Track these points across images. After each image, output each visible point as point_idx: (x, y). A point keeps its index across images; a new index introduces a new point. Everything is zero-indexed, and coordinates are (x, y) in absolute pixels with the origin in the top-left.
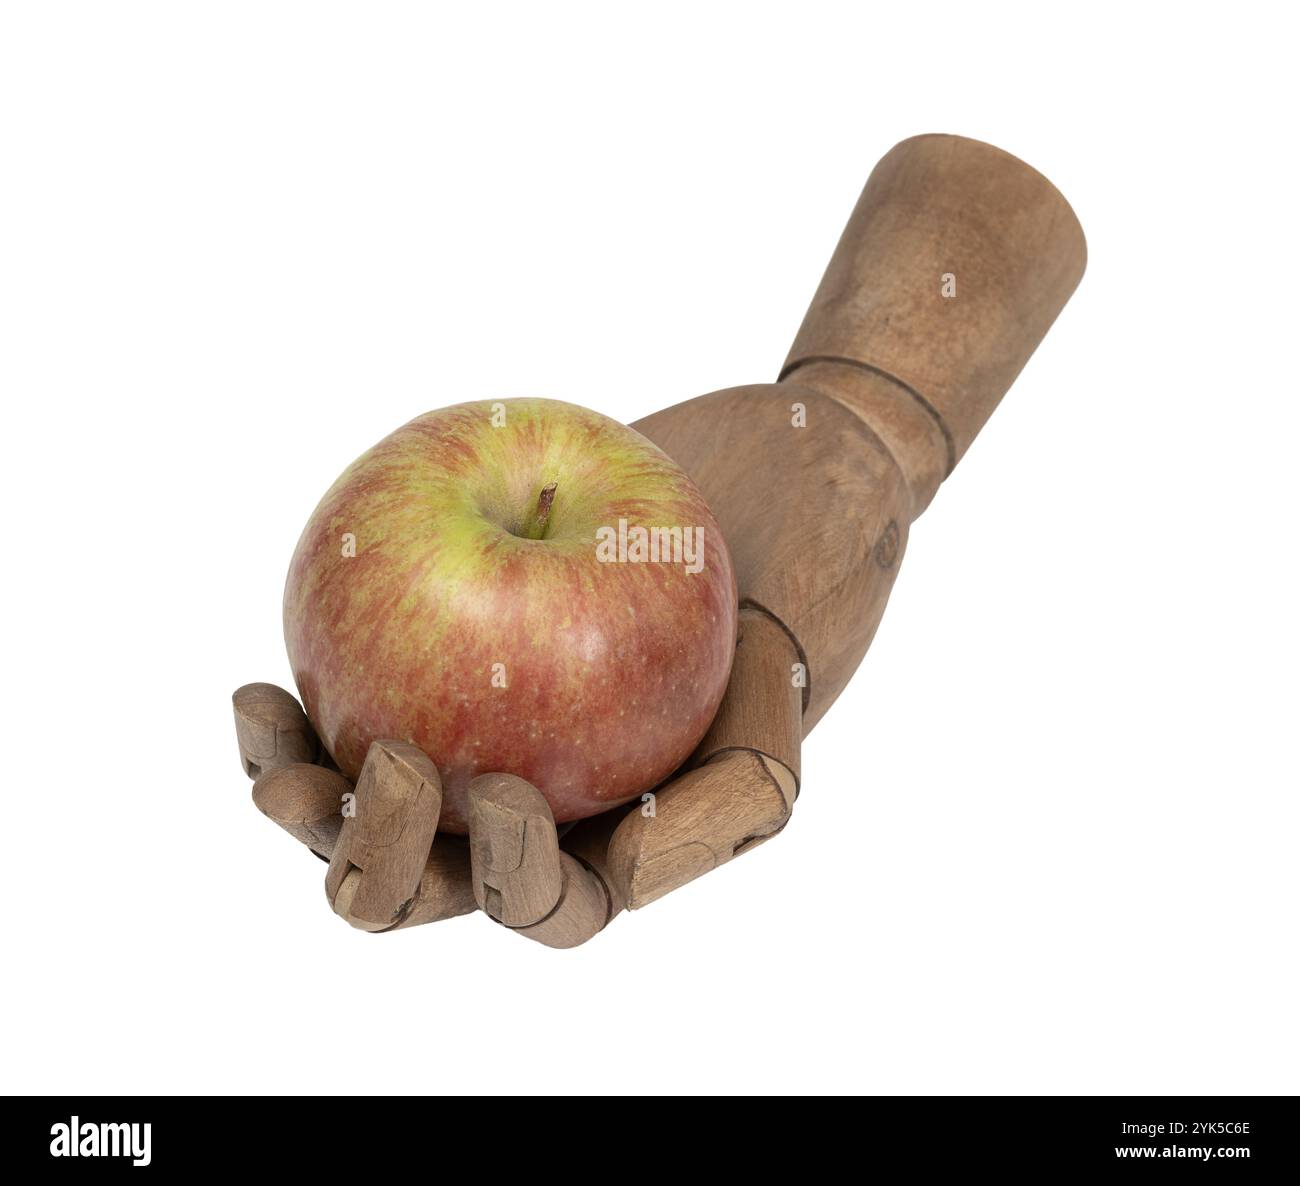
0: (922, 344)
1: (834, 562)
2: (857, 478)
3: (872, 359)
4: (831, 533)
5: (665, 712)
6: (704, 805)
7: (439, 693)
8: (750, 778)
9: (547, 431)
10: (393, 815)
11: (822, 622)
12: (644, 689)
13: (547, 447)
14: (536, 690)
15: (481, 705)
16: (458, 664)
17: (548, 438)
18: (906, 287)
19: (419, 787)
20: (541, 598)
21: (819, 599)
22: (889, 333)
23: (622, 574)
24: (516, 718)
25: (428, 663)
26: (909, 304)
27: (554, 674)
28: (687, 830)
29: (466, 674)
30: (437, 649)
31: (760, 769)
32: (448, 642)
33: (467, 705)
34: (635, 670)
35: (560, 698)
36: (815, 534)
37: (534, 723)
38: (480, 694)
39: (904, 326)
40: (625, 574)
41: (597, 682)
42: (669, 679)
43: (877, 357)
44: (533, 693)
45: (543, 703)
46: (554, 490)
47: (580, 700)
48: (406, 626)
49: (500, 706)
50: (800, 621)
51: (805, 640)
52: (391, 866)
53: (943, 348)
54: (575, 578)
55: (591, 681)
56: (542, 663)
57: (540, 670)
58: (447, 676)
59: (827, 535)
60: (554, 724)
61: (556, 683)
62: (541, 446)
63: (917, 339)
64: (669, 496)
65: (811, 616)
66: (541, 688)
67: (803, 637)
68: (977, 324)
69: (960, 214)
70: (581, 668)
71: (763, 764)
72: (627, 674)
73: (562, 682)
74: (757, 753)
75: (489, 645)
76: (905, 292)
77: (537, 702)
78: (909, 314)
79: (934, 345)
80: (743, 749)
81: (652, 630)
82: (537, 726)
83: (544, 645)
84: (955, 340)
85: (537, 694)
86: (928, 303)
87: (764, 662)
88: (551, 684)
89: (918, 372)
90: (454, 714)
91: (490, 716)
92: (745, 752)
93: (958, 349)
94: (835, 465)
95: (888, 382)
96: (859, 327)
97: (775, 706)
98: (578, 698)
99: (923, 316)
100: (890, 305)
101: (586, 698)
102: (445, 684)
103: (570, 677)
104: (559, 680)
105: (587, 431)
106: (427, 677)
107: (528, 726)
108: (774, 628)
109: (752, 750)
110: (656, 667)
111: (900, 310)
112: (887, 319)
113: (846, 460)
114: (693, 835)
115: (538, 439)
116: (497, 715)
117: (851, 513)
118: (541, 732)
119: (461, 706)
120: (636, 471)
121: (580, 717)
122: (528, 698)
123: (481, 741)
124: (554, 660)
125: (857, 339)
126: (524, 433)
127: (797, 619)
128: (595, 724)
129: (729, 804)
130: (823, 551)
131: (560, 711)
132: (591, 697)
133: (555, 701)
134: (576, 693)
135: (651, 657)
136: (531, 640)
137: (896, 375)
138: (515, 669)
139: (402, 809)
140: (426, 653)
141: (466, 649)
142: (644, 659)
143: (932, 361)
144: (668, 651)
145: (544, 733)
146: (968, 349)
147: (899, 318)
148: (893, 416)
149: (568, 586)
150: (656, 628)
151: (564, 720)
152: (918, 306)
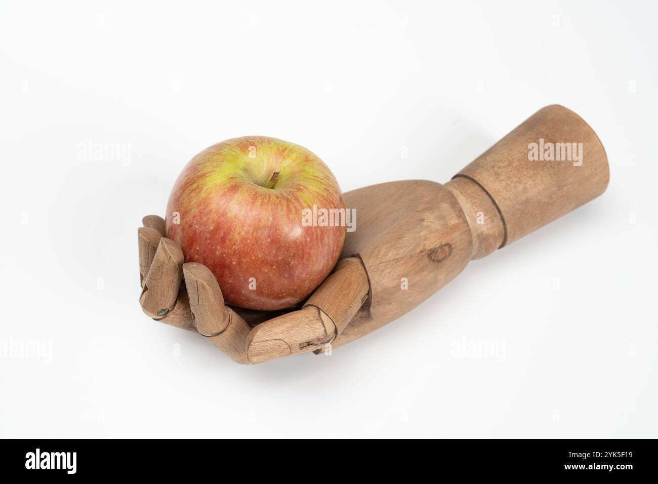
0: (503, 180)
1: (402, 249)
2: (436, 222)
3: (479, 180)
4: (408, 238)
5: (274, 267)
6: (288, 325)
7: (190, 223)
8: (312, 318)
9: (290, 153)
10: (159, 267)
11: (383, 271)
12: (266, 252)
13: (286, 158)
14: (222, 234)
15: (202, 232)
16: (199, 214)
17: (289, 156)
18: (509, 157)
19: (169, 258)
20: (238, 200)
21: (386, 261)
22: (492, 171)
23: (274, 205)
24: (212, 242)
25: (190, 210)
26: (507, 163)
27: (230, 230)
28: (276, 334)
29: (201, 218)
30: (195, 206)
31: (317, 315)
32: (199, 204)
33: (197, 230)
34: (263, 243)
35: (230, 241)
36: (400, 236)
37: (218, 247)
38: (203, 228)
39: (499, 171)
40: (276, 205)
41: (246, 240)
42: (278, 253)
43: (481, 179)
44: (221, 235)
45: (223, 240)
46: (279, 173)
47: (237, 245)
48: (190, 194)
49: (208, 235)
50: (372, 267)
51: (372, 275)
52: (157, 289)
53: (513, 185)
54: (255, 198)
55: (244, 239)
56: (228, 224)
57: (226, 226)
58: (194, 217)
59: (406, 238)
60: (226, 251)
61: (230, 234)
62: (284, 158)
63: (502, 178)
64: (318, 190)
65: (379, 267)
66: (224, 234)
67: (371, 274)
68: (534, 180)
69: (547, 135)
70: (241, 232)
71: (319, 314)
72: (259, 243)
73: (232, 235)
74: (319, 309)
75: (212, 210)
76: (507, 158)
77: (221, 238)
78: (504, 167)
79: (509, 182)
80: (315, 306)
81: (277, 230)
82: (220, 249)
83: (231, 217)
84: (520, 183)
85: (222, 236)
86: (514, 165)
87: (347, 278)
88: (228, 233)
89: (496, 190)
90: (192, 233)
91: (204, 238)
92: (314, 308)
93: (520, 187)
94: (429, 214)
95: (482, 190)
96: (482, 167)
97: (339, 295)
98: (237, 244)
99: (510, 169)
100: (498, 162)
101: (240, 245)
102: (193, 220)
103: (236, 234)
104: (232, 233)
105: (304, 159)
106: (189, 215)
107: (216, 248)
108: (360, 267)
109: (318, 307)
110: (273, 246)
111: (501, 165)
112: (494, 166)
113: (436, 214)
114: (280, 336)
115: (284, 155)
116: (206, 239)
117: (423, 233)
118: (220, 252)
119: (195, 230)
120: (312, 177)
121: (236, 252)
122: (218, 236)
123: (199, 248)
124: (233, 225)
125: (478, 171)
126: (280, 150)
127: (372, 266)
128: (242, 258)
129: (298, 327)
130: (400, 243)
131: (229, 246)
132: (242, 246)
133: (228, 241)
134: (236, 241)
135: (272, 240)
136: (227, 214)
137: (486, 189)
138: (217, 222)
139: (162, 265)
140: (191, 206)
141: (204, 209)
142: (269, 240)
143: (505, 188)
144: (281, 242)
145: (221, 253)
146: (525, 189)
147: (499, 167)
148: (477, 204)
149: (250, 200)
150: (279, 230)
151: (230, 251)
152: (510, 164)
